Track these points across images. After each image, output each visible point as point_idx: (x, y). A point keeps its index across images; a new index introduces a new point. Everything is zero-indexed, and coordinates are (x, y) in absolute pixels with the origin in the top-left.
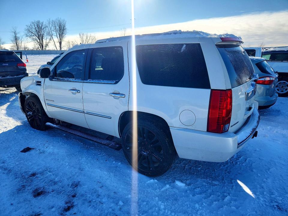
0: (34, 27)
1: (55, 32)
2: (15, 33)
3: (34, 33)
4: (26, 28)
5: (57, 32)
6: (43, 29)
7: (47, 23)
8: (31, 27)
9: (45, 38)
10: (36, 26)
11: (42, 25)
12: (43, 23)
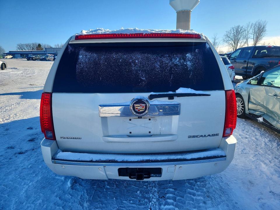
0: (233, 32)
1: (253, 35)
2: (214, 39)
3: (231, 37)
4: (225, 33)
5: (255, 35)
6: (241, 33)
7: (246, 26)
8: (230, 32)
9: (241, 42)
10: (235, 31)
11: (241, 29)
12: (242, 27)
